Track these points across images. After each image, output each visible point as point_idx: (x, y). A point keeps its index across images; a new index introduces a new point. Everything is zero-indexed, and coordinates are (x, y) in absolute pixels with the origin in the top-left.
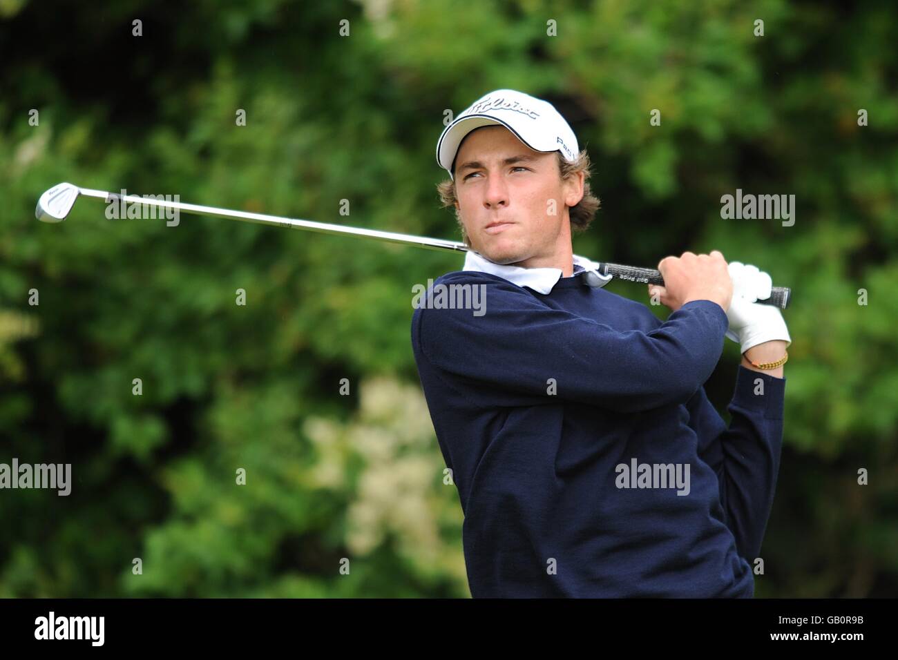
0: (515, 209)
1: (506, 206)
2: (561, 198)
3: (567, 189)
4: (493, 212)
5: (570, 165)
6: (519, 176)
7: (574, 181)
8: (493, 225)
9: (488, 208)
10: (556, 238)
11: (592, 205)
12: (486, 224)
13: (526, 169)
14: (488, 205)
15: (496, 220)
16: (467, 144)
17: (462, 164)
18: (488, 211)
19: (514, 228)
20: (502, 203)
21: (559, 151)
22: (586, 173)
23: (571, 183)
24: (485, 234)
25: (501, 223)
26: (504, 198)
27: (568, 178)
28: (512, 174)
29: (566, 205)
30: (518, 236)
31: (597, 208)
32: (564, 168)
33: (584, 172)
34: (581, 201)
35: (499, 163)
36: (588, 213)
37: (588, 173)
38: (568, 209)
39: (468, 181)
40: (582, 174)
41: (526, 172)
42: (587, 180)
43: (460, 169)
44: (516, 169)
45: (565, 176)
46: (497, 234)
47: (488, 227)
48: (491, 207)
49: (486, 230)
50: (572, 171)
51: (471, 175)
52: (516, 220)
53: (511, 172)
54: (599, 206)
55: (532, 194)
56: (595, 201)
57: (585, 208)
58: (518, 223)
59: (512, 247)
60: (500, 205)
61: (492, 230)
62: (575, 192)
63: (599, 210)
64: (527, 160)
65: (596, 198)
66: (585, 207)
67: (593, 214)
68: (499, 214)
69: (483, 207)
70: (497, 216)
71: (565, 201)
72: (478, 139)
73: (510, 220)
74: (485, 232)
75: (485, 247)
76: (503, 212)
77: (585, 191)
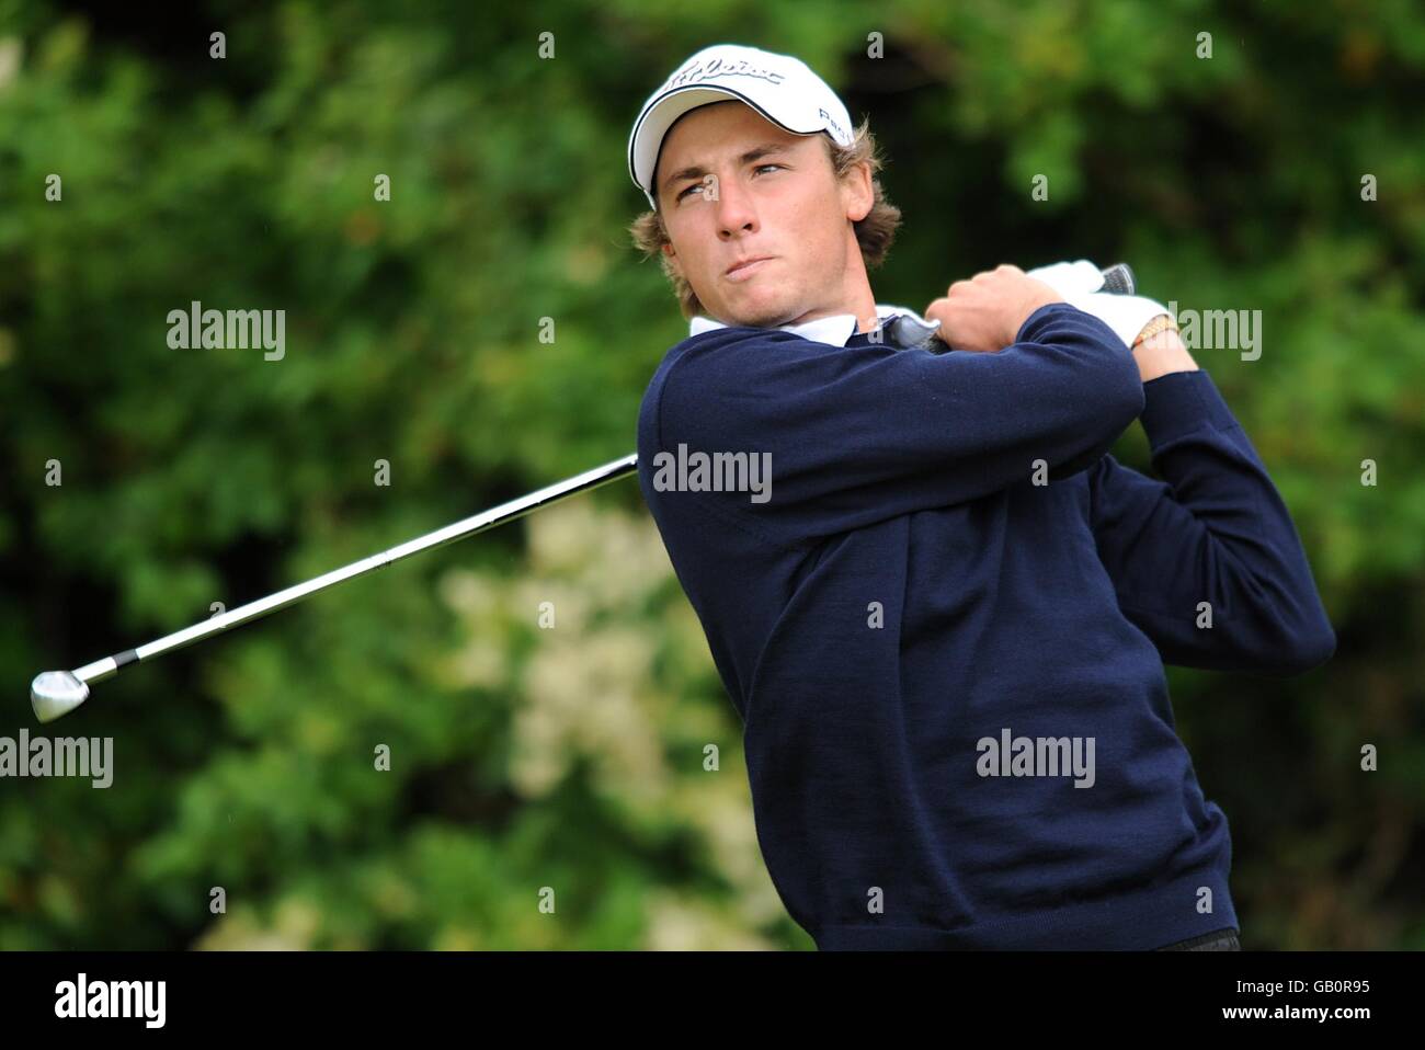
0: (771, 235)
1: (756, 232)
2: (840, 207)
3: (847, 193)
4: (736, 245)
5: (845, 153)
6: (767, 180)
7: (855, 179)
8: (739, 266)
9: (725, 240)
10: (842, 275)
11: (889, 217)
12: (727, 266)
13: (779, 166)
14: (725, 234)
15: (742, 258)
16: (673, 142)
17: (670, 175)
18: (727, 244)
19: (774, 265)
20: (749, 227)
21: (825, 131)
22: (872, 163)
23: (852, 184)
24: (726, 284)
25: (751, 261)
26: (750, 218)
27: (846, 173)
28: (756, 179)
29: (848, 219)
30: (782, 277)
31: (896, 224)
32: (838, 159)
33: (868, 162)
34: (872, 210)
35: (732, 162)
36: (884, 233)
37: (876, 162)
38: (852, 226)
39: (685, 201)
40: (866, 165)
41: (780, 172)
42: (877, 176)
43: (666, 186)
44: (761, 169)
45: (842, 171)
46: (745, 281)
47: (729, 271)
48: (731, 237)
49: (727, 276)
50: (851, 162)
51: (689, 191)
52: (776, 252)
53: (754, 176)
54: (900, 220)
55: (796, 205)
56: (892, 211)
57: (877, 224)
58: (779, 257)
59: (775, 296)
60: (746, 231)
61: (737, 275)
62: (861, 197)
63: (900, 227)
64: (778, 151)
65: (893, 208)
66: (878, 221)
67: (891, 234)
68: (745, 247)
69: (717, 239)
70: (743, 251)
71: (847, 212)
72: (690, 129)
73: (766, 254)
74: (728, 280)
75: (729, 305)
76: (751, 243)
77: (875, 194)
